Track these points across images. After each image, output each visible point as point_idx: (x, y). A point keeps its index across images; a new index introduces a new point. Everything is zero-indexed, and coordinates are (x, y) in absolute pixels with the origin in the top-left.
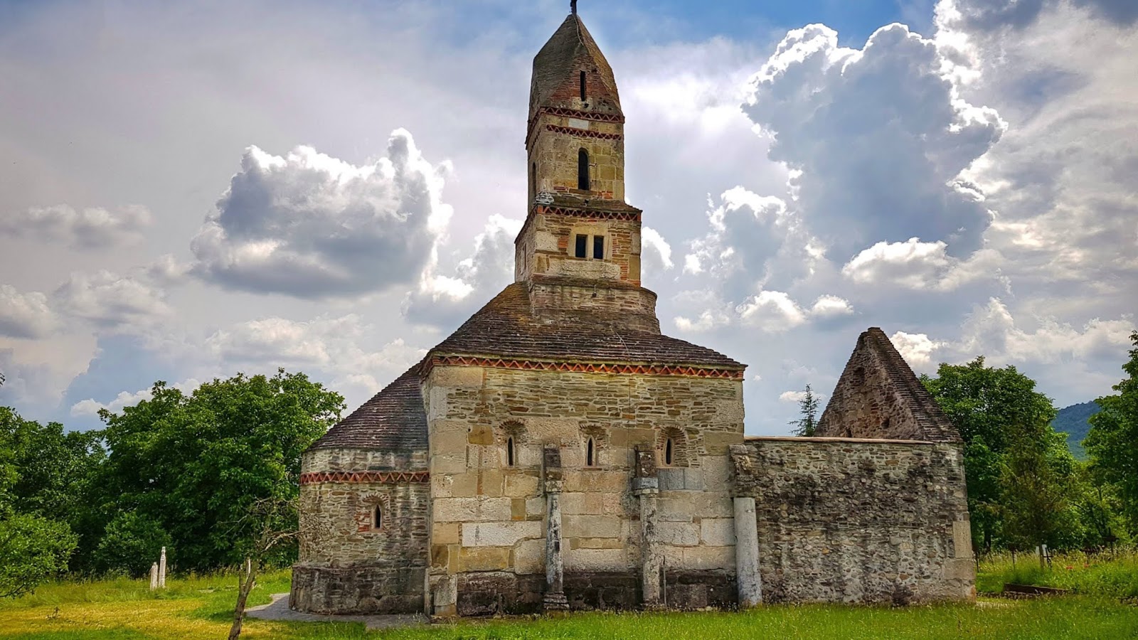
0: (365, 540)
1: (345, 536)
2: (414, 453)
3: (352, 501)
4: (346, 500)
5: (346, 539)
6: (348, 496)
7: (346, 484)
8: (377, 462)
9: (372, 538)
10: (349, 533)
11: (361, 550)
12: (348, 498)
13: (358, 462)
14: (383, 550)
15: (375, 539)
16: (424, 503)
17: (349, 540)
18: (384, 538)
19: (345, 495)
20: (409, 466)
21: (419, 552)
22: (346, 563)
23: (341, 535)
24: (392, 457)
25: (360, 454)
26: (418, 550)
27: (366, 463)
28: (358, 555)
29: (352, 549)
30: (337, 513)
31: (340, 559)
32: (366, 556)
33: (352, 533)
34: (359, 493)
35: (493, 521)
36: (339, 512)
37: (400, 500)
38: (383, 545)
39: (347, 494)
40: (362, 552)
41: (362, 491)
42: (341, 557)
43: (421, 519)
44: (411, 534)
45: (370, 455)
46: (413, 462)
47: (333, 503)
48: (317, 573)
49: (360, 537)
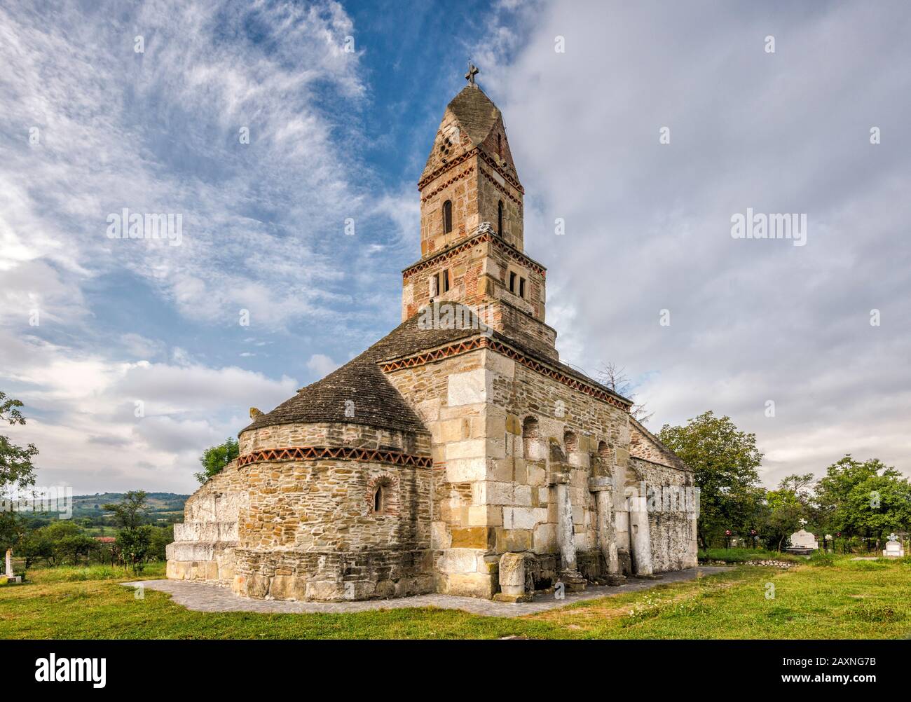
0: (377, 522)
1: (356, 518)
2: (419, 438)
3: (362, 481)
4: (355, 479)
5: (356, 521)
6: (358, 475)
7: (354, 462)
8: (387, 443)
9: (383, 520)
10: (359, 514)
11: (373, 533)
12: (358, 477)
13: (367, 439)
14: (395, 532)
15: (386, 521)
16: (427, 488)
17: (359, 522)
18: (395, 520)
19: (353, 474)
20: (415, 449)
21: (425, 535)
22: (358, 546)
23: (350, 516)
24: (400, 439)
25: (369, 431)
26: (424, 532)
27: (376, 441)
28: (369, 538)
29: (363, 531)
30: (344, 493)
31: (350, 542)
32: (378, 539)
33: (363, 514)
34: (370, 472)
35: (521, 507)
36: (346, 491)
37: (409, 483)
38: (395, 527)
39: (356, 472)
40: (374, 535)
41: (374, 471)
42: (351, 540)
43: (425, 503)
44: (418, 517)
45: (378, 434)
46: (418, 446)
47: (338, 482)
48: (323, 558)
49: (371, 519)
